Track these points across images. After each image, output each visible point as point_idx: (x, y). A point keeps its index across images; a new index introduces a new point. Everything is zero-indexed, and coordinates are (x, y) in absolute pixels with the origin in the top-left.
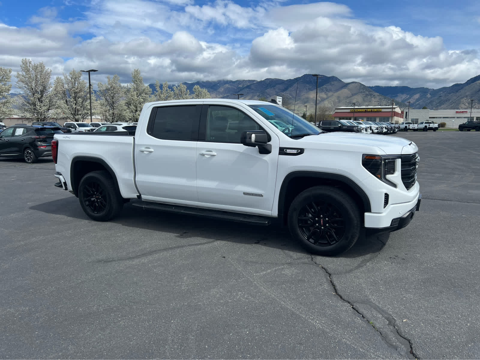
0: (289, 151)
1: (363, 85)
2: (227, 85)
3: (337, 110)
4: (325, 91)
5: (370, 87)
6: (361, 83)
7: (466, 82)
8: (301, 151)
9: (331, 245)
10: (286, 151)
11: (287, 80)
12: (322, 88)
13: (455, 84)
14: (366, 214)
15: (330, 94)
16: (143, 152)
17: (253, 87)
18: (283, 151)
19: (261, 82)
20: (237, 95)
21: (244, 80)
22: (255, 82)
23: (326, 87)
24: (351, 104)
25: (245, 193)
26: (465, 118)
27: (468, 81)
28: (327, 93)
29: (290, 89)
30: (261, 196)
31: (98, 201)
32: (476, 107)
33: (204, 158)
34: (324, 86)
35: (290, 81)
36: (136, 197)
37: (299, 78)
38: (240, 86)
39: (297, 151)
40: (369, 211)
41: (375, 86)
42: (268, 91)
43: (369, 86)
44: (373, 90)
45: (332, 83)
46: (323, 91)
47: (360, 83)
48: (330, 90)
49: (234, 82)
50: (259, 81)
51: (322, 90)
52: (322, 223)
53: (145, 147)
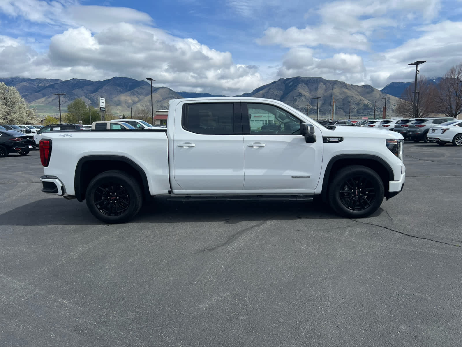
0: (331, 139)
1: (171, 90)
2: (24, 84)
3: (157, 113)
4: (137, 94)
5: (177, 93)
6: (170, 88)
7: (252, 92)
8: (341, 140)
9: (365, 209)
10: (329, 139)
11: (96, 82)
12: (133, 91)
13: (245, 93)
14: (391, 182)
15: (141, 97)
16: (182, 147)
17: (56, 86)
18: (325, 140)
19: (66, 82)
20: (57, 94)
21: (46, 79)
22: (59, 82)
23: (137, 90)
24: (162, 107)
25: (293, 177)
26: (260, 121)
27: (254, 91)
28: (139, 96)
29: (100, 90)
30: (309, 177)
31: (115, 202)
32: (261, 113)
33: (252, 149)
34: (135, 90)
35: (99, 82)
36: (168, 192)
37: (109, 80)
38: (40, 85)
39: (339, 139)
40: (392, 179)
41: (182, 92)
42: (76, 91)
43: (177, 91)
44: (181, 95)
45: (143, 87)
46: (135, 95)
47: (168, 88)
48: (142, 94)
49: (33, 80)
50: (64, 80)
51: (133, 93)
52: (357, 193)
53: (185, 142)
